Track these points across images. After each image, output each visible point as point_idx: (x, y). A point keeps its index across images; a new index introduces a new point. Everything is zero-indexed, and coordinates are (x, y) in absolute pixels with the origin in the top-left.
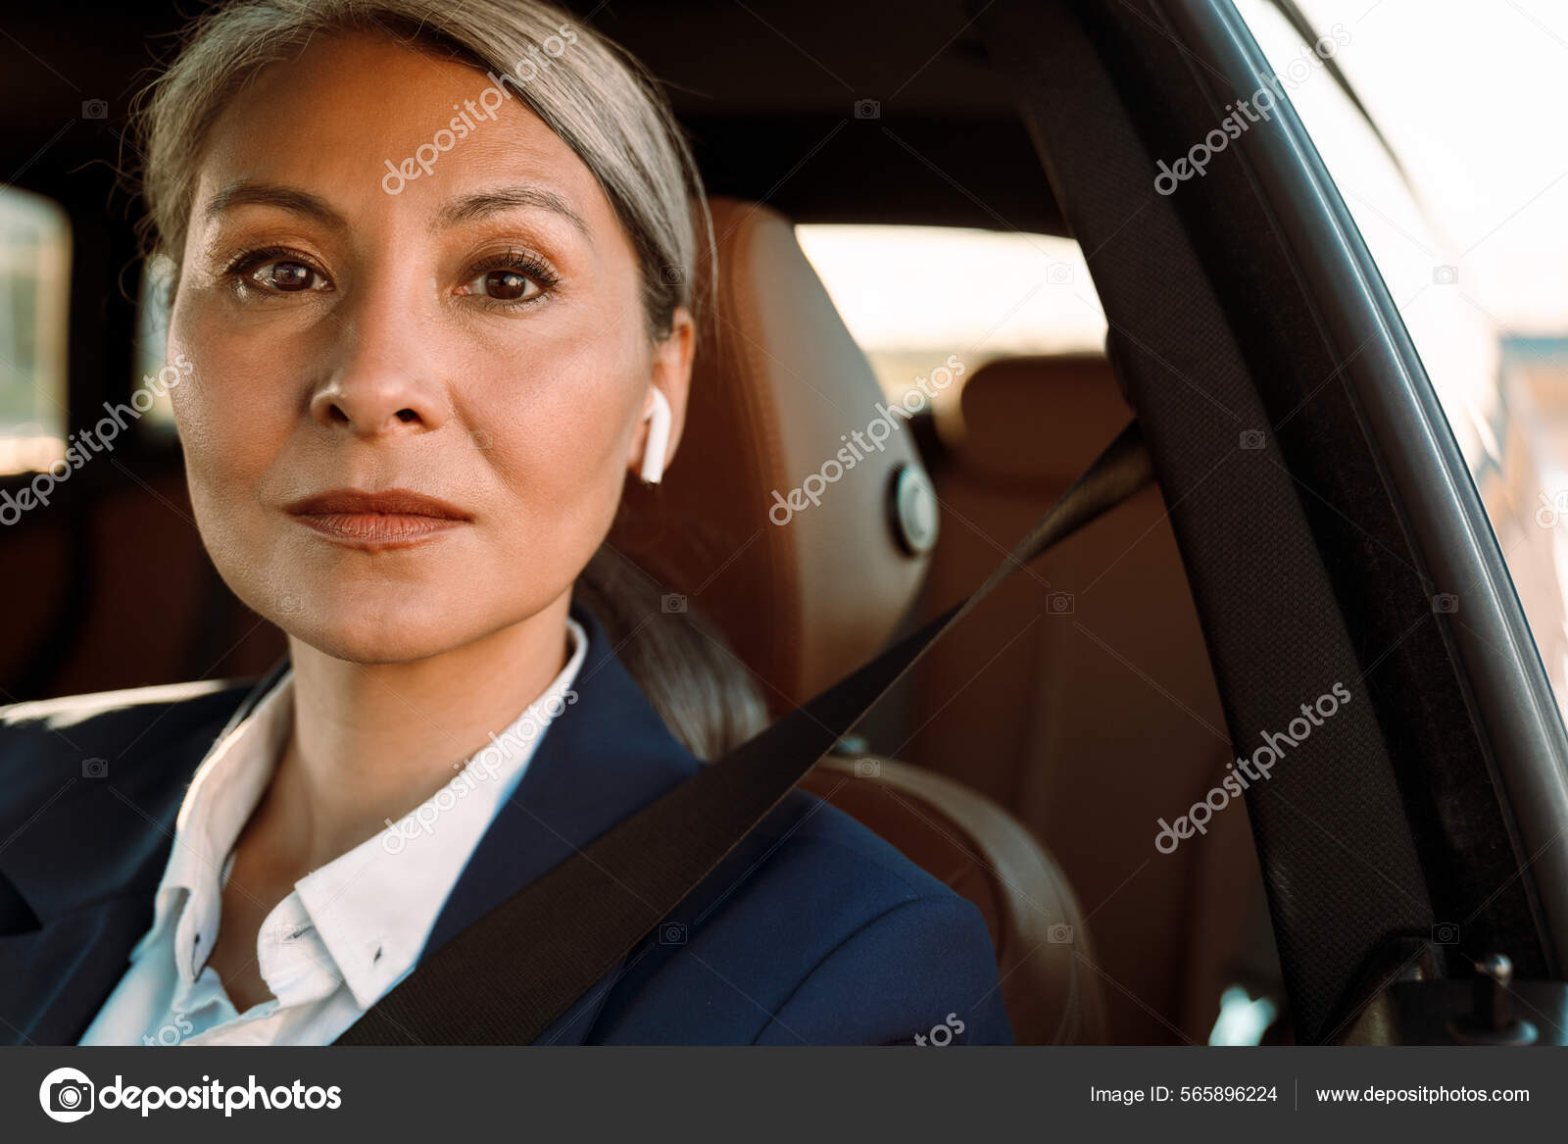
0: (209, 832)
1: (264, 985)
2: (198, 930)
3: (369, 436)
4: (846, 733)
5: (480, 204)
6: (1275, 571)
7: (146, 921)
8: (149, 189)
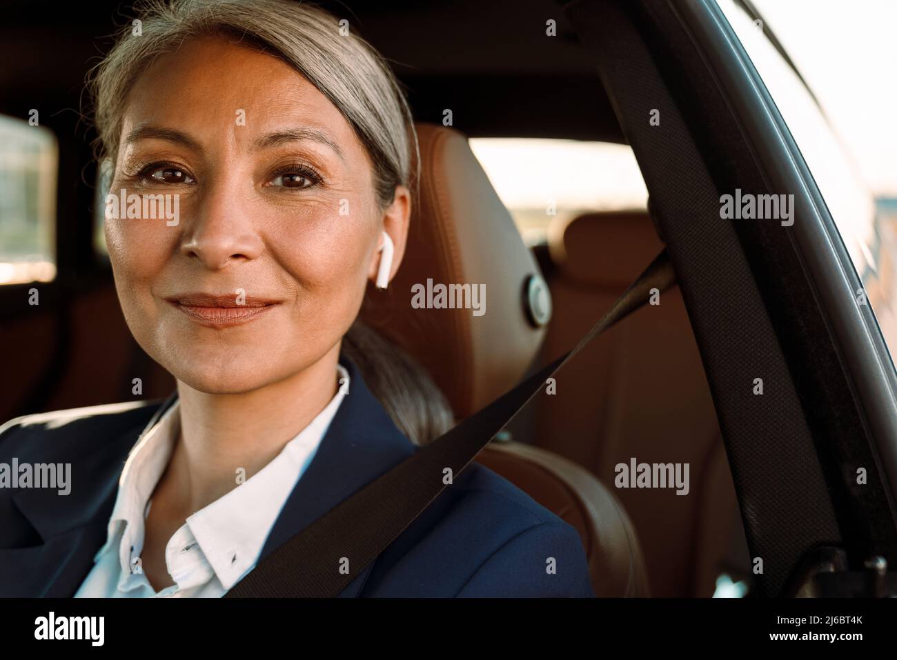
0: (137, 488)
1: (169, 577)
2: (132, 544)
3: (215, 269)
4: (500, 430)
5: (277, 138)
6: (747, 336)
7: (102, 539)
8: (99, 123)
